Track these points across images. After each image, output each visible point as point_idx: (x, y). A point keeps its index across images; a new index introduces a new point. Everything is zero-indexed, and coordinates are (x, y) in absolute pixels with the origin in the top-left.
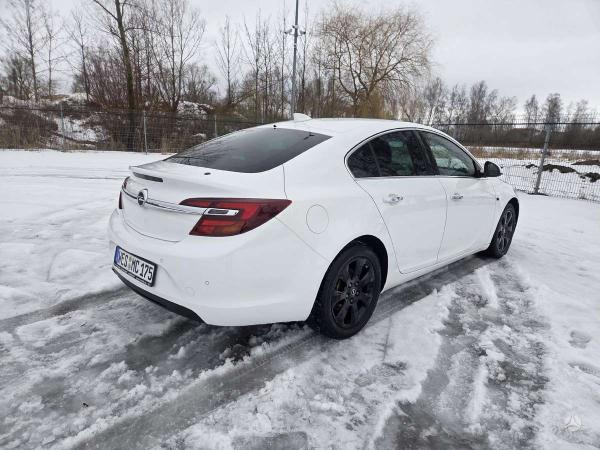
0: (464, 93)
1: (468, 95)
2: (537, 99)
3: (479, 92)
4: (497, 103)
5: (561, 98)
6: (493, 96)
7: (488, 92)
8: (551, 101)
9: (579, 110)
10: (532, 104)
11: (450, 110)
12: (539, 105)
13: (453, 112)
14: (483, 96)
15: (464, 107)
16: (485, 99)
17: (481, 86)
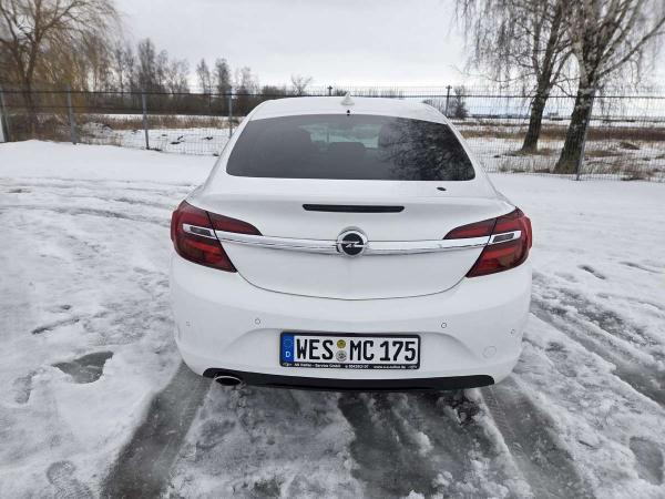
0: (130, 51)
1: (136, 54)
2: (207, 63)
3: (147, 52)
4: (168, 65)
5: (228, 63)
6: (163, 58)
7: (157, 52)
8: (220, 66)
9: (245, 77)
10: (203, 69)
11: (119, 71)
12: (210, 70)
13: (123, 74)
14: (152, 57)
15: (134, 69)
16: (155, 60)
17: (148, 45)
